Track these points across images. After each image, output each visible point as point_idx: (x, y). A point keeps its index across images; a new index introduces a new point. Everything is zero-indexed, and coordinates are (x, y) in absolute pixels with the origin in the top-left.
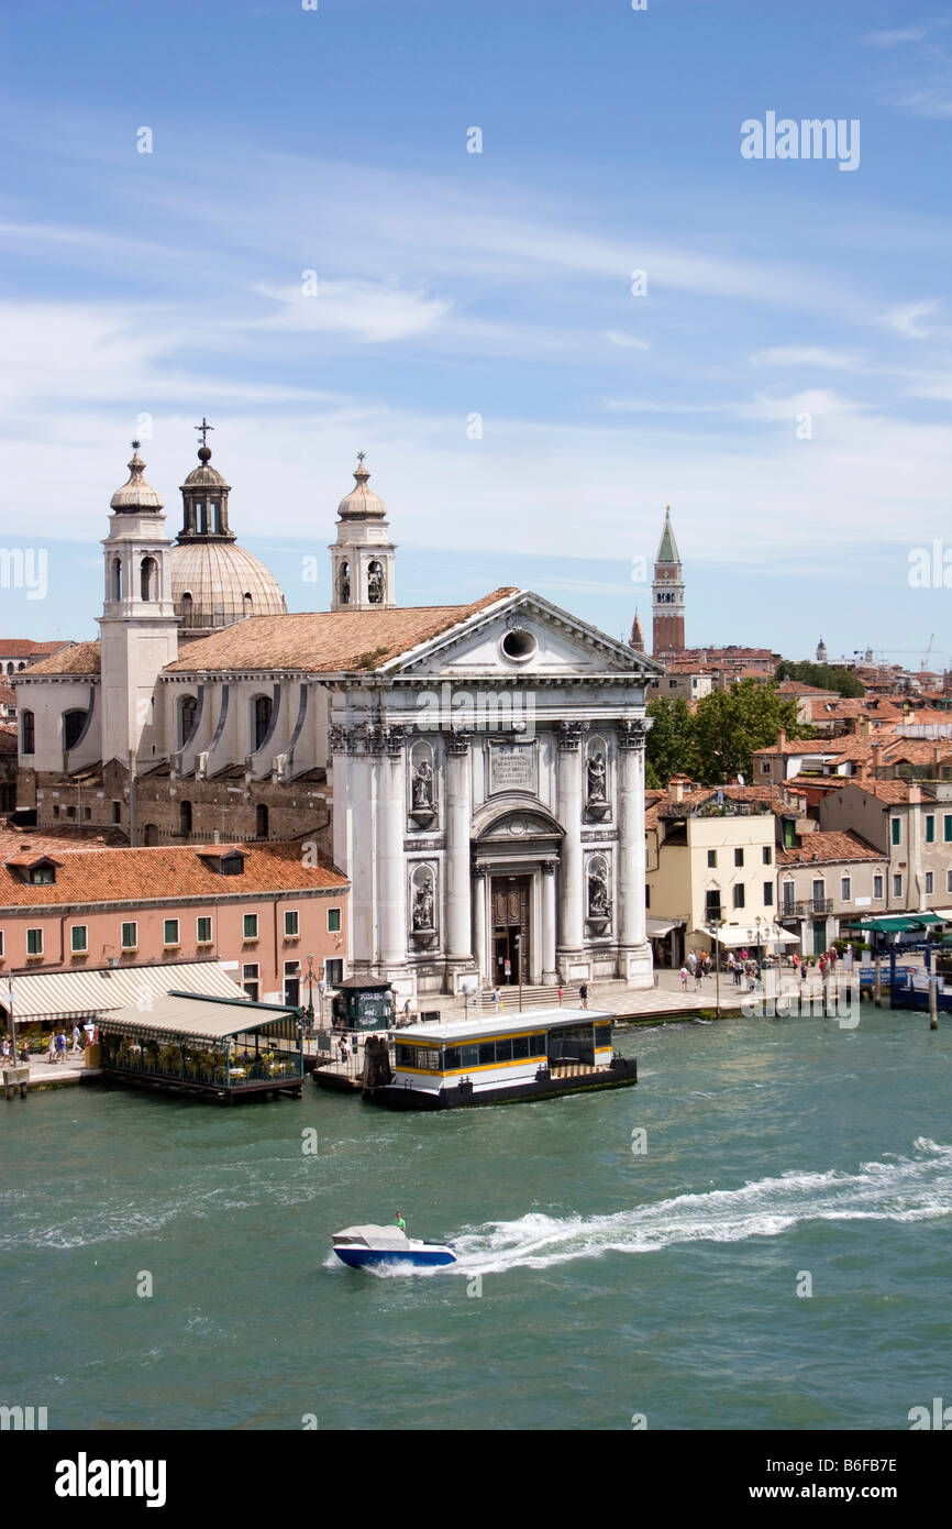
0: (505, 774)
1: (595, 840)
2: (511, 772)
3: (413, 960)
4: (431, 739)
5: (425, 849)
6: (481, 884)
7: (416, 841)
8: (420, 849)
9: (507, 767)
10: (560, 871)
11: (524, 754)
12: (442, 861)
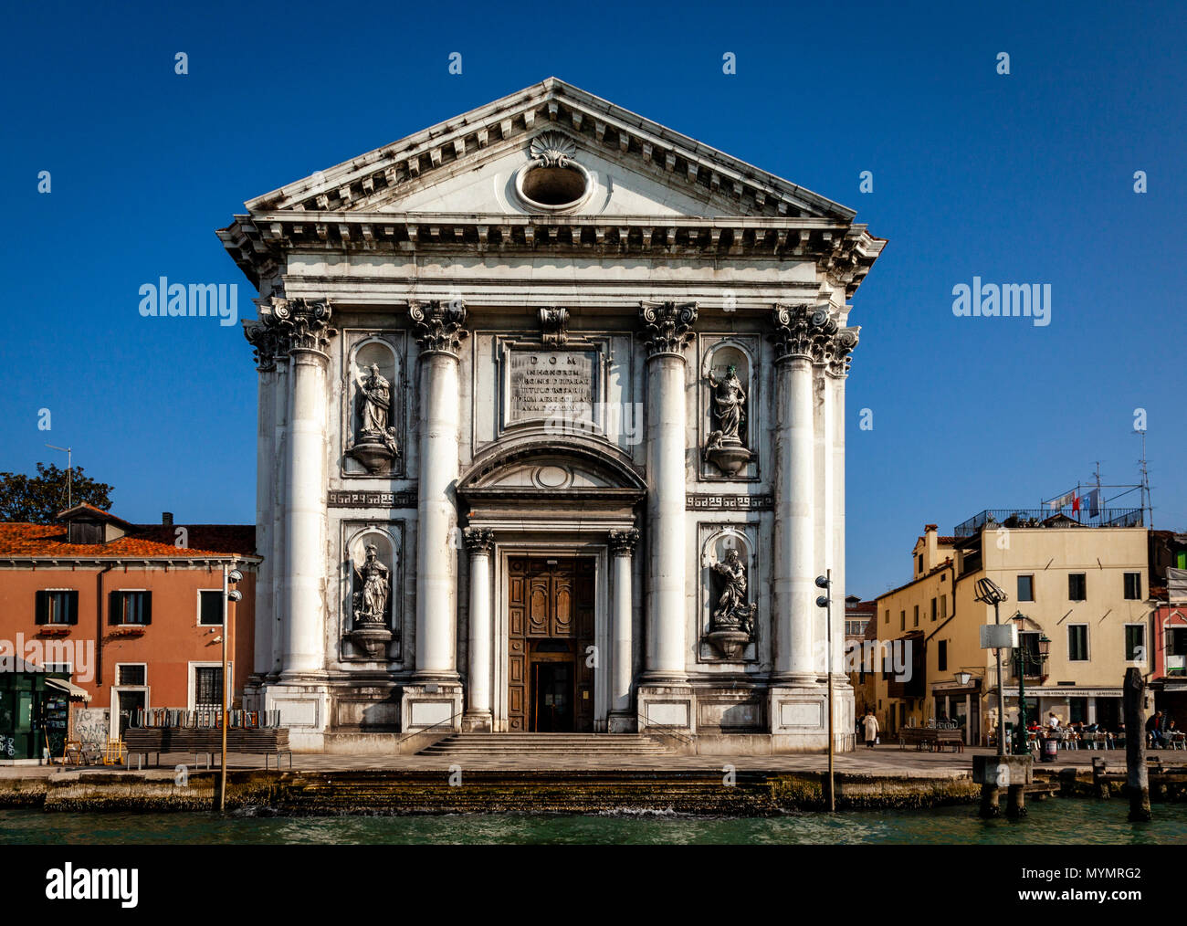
0: (539, 396)
1: (723, 509)
2: (551, 395)
3: (346, 675)
4: (392, 338)
5: (378, 506)
6: (482, 563)
7: (360, 493)
8: (367, 506)
9: (543, 386)
10: (644, 547)
11: (577, 367)
12: (410, 527)
